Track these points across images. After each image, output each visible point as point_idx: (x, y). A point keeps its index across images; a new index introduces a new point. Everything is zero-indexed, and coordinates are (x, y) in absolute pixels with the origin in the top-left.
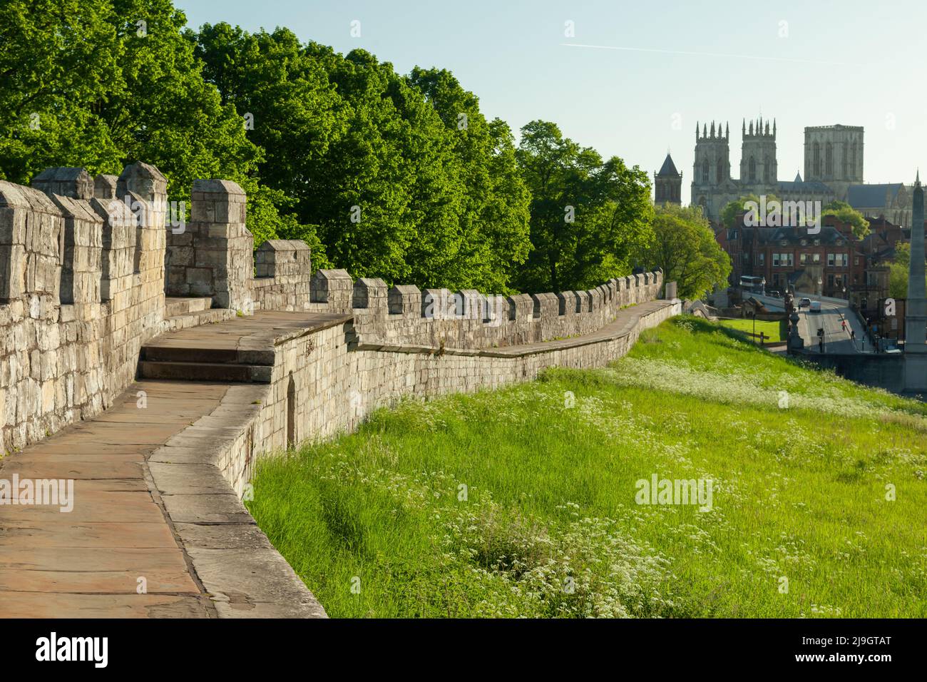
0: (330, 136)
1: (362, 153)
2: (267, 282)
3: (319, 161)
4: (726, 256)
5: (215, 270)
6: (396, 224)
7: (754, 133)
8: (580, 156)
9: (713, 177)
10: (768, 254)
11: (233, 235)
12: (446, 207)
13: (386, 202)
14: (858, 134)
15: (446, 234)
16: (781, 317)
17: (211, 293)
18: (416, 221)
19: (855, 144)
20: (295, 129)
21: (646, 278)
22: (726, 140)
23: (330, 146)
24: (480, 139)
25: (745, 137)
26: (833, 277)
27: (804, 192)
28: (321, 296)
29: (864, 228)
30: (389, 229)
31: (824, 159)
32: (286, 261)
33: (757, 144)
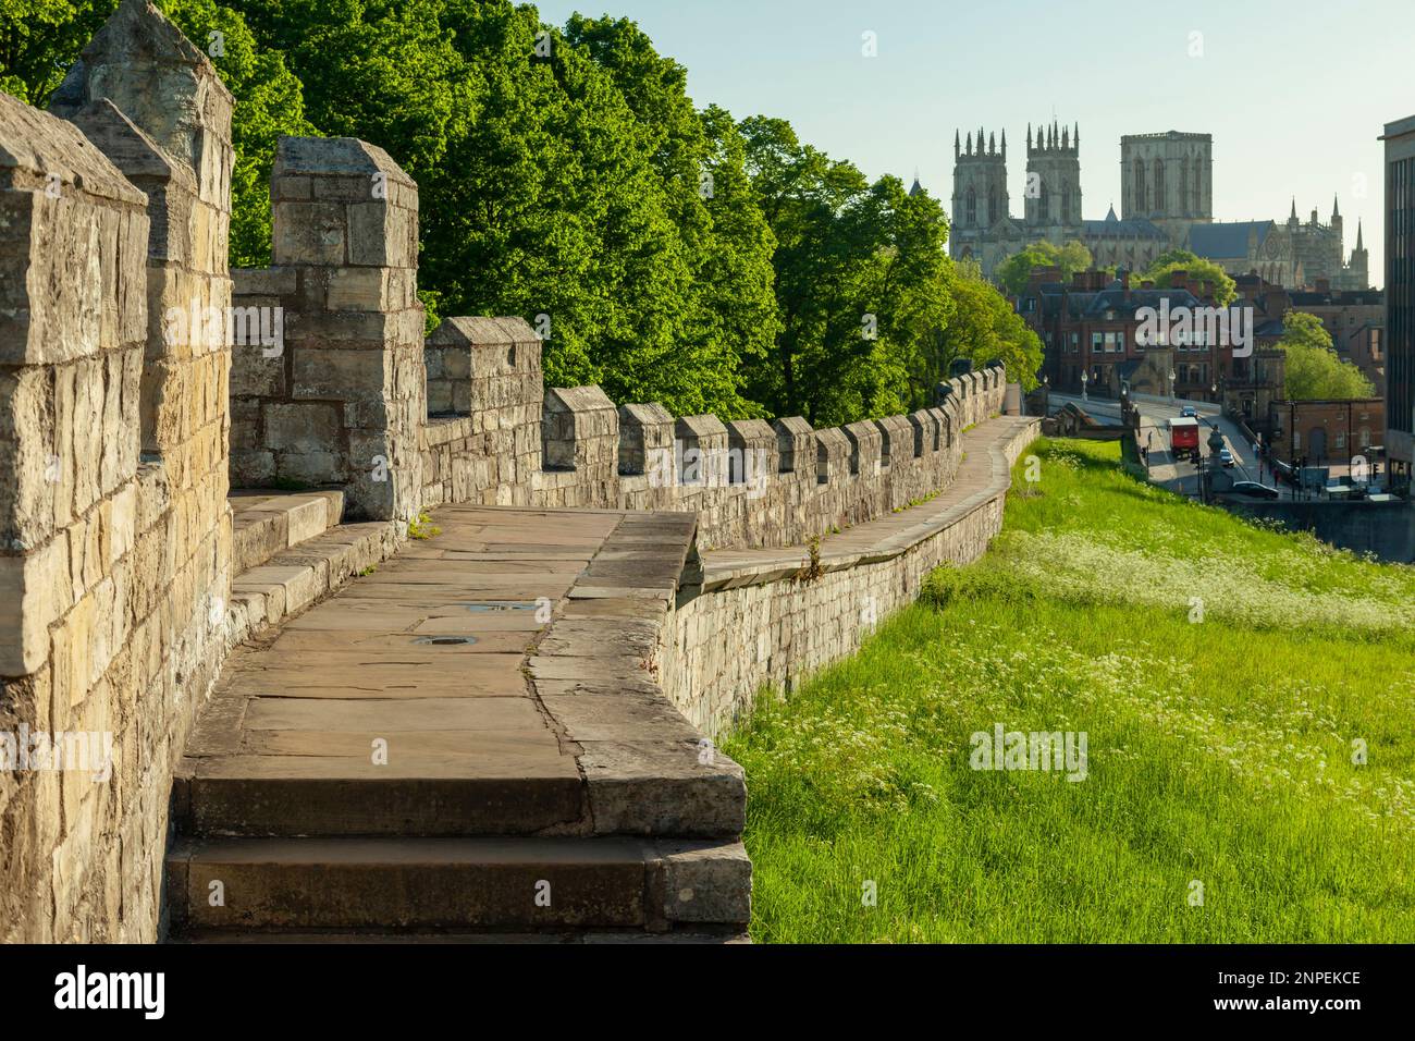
0: (449, 126)
1: (510, 157)
2: (456, 429)
3: (429, 174)
4: (1034, 337)
5: (348, 408)
6: (575, 290)
7: (1045, 145)
8: (830, 176)
9: (982, 215)
10: (1085, 335)
11: (396, 303)
12: (657, 259)
13: (557, 250)
14: (1203, 145)
15: (656, 307)
16: (1120, 434)
17: (337, 477)
18: (609, 285)
19: (1199, 161)
20: (382, 113)
21: (985, 378)
22: (1002, 157)
23: (450, 144)
24: (689, 140)
25: (1031, 152)
26: (1186, 368)
27: (1122, 237)
28: (558, 453)
29: (1228, 290)
30: (561, 298)
31: (1152, 185)
32: (495, 370)
33: (1050, 163)
